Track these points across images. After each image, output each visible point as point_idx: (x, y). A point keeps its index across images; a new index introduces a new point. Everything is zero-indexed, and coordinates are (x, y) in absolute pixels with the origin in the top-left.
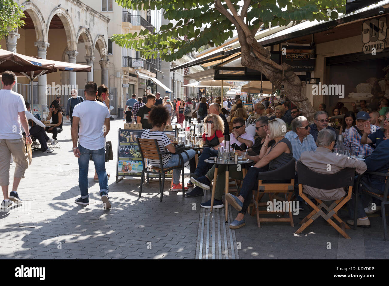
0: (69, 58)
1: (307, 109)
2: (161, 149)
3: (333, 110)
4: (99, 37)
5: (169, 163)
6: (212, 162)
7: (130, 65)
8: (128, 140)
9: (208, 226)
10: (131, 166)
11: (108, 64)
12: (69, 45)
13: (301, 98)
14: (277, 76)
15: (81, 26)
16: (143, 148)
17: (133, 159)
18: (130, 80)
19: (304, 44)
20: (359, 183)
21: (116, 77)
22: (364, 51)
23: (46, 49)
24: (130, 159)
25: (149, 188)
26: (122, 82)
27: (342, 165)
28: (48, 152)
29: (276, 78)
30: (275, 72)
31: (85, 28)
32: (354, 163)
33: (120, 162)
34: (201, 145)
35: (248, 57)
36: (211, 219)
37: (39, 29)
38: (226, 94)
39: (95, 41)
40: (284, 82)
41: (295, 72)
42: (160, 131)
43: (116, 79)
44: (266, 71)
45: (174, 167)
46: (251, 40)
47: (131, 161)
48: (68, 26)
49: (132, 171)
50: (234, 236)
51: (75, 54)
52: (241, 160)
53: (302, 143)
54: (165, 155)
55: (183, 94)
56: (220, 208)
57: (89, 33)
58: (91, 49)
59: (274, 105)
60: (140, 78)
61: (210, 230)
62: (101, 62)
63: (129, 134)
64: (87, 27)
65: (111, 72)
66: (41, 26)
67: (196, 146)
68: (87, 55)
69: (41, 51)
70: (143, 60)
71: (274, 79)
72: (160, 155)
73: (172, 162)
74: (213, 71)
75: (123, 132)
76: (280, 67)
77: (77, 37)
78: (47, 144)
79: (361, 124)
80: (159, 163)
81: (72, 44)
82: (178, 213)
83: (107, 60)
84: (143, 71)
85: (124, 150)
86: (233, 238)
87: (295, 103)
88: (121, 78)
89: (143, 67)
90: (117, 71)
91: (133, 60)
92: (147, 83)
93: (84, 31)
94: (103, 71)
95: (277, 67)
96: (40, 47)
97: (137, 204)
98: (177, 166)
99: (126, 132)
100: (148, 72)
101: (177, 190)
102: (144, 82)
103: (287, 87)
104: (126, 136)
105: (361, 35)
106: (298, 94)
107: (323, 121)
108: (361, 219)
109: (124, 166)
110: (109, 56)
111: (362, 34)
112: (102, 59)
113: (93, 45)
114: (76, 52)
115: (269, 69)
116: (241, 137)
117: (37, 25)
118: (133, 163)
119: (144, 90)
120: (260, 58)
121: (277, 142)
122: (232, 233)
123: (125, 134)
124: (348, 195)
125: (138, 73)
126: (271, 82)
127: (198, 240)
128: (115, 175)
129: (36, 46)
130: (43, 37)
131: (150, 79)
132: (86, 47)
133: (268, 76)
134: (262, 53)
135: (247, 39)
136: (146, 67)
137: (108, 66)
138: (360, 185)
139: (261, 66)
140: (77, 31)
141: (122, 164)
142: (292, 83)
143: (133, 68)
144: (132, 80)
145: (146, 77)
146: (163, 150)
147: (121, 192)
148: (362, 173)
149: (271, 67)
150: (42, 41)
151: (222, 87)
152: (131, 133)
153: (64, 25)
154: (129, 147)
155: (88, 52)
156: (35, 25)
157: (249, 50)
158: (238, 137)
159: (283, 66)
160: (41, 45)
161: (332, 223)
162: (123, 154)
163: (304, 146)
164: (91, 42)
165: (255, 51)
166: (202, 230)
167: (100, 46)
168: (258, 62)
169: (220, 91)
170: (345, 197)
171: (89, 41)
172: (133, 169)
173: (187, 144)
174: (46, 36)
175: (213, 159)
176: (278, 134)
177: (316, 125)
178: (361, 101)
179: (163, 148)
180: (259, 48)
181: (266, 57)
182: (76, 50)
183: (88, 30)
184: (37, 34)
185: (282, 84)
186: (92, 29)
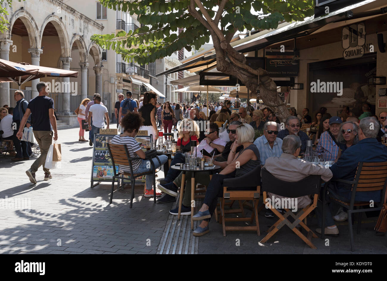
0: (63, 64)
1: (283, 114)
2: (130, 154)
3: (316, 115)
4: (93, 44)
5: (140, 169)
6: (178, 168)
7: (124, 71)
8: (103, 145)
9: (172, 234)
10: (106, 171)
11: (102, 70)
12: (63, 51)
13: (277, 103)
14: (253, 81)
15: (75, 33)
16: (113, 154)
17: (108, 164)
18: (124, 85)
19: (288, 50)
20: (327, 191)
21: (110, 82)
22: (344, 57)
23: (39, 56)
24: (105, 164)
25: (123, 194)
26: (116, 88)
27: (306, 172)
28: (32, 157)
29: (251, 83)
30: (250, 78)
31: (79, 35)
32: (318, 170)
33: (95, 167)
34: (174, 150)
35: (223, 62)
36: (177, 227)
37: (33, 36)
38: (219, 99)
39: (89, 47)
40: (260, 88)
41: (271, 77)
42: (130, 136)
43: (110, 85)
44: (241, 76)
45: (145, 172)
46: (225, 45)
47: (106, 166)
48: (62, 33)
49: (107, 176)
50: (197, 245)
51: (69, 61)
52: (207, 167)
53: (272, 148)
54: (136, 160)
55: (177, 99)
56: (189, 215)
57: (83, 40)
58: (85, 55)
59: (249, 110)
60: (133, 84)
61: (173, 239)
62: (95, 68)
63: (104, 139)
64: (81, 34)
65: (106, 78)
66: (35, 33)
67: (169, 151)
68: (81, 61)
69: (34, 57)
70: (137, 66)
71: (249, 85)
72: (130, 161)
73: (143, 168)
74: (199, 77)
75: (98, 137)
76: (255, 72)
77: (71, 44)
78: (32, 148)
79: (335, 129)
80: (129, 168)
81: (66, 50)
82: (145, 220)
83: (101, 66)
84: (136, 77)
85: (100, 155)
86: (195, 248)
87: (271, 108)
88: (115, 83)
89: (137, 73)
90: (111, 77)
91: (127, 66)
92: (141, 88)
93: (77, 38)
94: (97, 77)
95: (252, 72)
96: (34, 54)
97: (106, 211)
98: (148, 172)
99: (101, 137)
100: (142, 78)
101: (150, 196)
102: (138, 88)
103: (263, 92)
104: (102, 141)
105: (341, 42)
106: (274, 99)
107: (294, 126)
108: (329, 228)
109: (99, 171)
110: (103, 62)
111: (342, 40)
112: (96, 66)
113: (87, 51)
114: (70, 59)
115: (244, 75)
116: (214, 143)
117: (30, 32)
118: (108, 168)
119: (138, 95)
120: (235, 63)
121: (245, 147)
122: (195, 242)
123: (100, 139)
124: (314, 203)
125: (132, 79)
126: (247, 87)
127: (158, 250)
128: (90, 180)
129: (29, 52)
130: (37, 44)
131: (144, 84)
132: (80, 53)
133: (243, 80)
134: (237, 58)
135: (221, 44)
136: (140, 73)
137: (102, 72)
138: (327, 193)
139: (236, 71)
140: (70, 38)
141: (98, 170)
142: (268, 88)
143: (127, 74)
144: (126, 86)
145: (140, 83)
146: (133, 156)
147: (93, 197)
148: (327, 180)
149: (247, 72)
150: (35, 47)
151: (208, 92)
152: (107, 138)
153: (58, 32)
154: (105, 152)
155: (81, 59)
156: (28, 32)
157: (224, 55)
158: (210, 143)
159: (258, 71)
160: (34, 51)
161: (298, 232)
162: (98, 159)
163: (274, 151)
164: (85, 49)
165: (230, 56)
166: (165, 239)
167: (94, 53)
168: (233, 67)
169: (212, 96)
170: (311, 205)
171: (83, 48)
172: (108, 174)
173: (160, 149)
174: (40, 42)
175: (179, 165)
176: (246, 140)
177: (288, 130)
178: (344, 106)
179: (133, 154)
180: (234, 53)
181: (241, 62)
182: (69, 57)
183: (82, 37)
184: (30, 41)
185: (257, 89)
186: (86, 36)
